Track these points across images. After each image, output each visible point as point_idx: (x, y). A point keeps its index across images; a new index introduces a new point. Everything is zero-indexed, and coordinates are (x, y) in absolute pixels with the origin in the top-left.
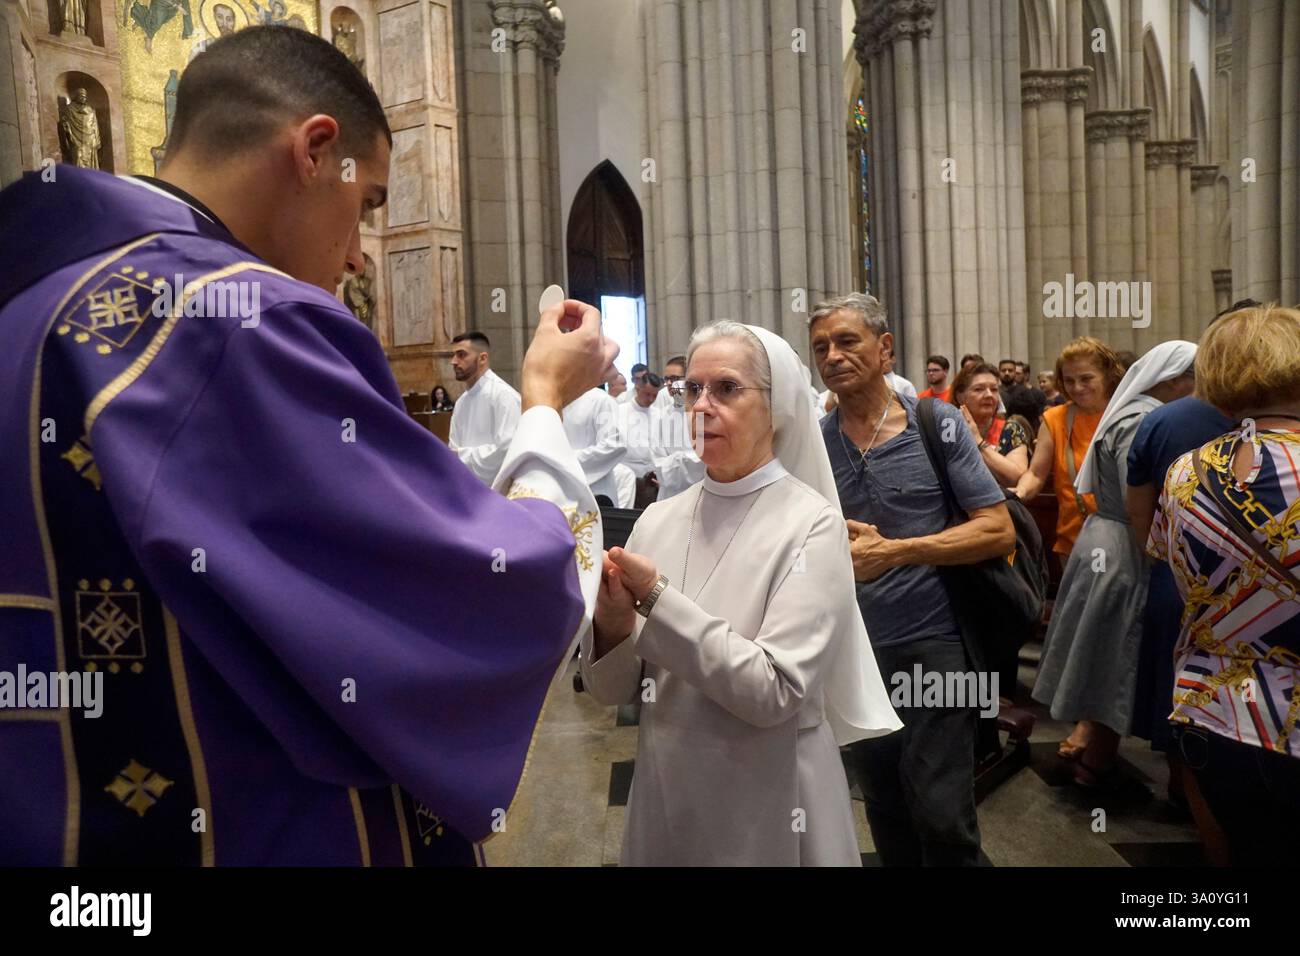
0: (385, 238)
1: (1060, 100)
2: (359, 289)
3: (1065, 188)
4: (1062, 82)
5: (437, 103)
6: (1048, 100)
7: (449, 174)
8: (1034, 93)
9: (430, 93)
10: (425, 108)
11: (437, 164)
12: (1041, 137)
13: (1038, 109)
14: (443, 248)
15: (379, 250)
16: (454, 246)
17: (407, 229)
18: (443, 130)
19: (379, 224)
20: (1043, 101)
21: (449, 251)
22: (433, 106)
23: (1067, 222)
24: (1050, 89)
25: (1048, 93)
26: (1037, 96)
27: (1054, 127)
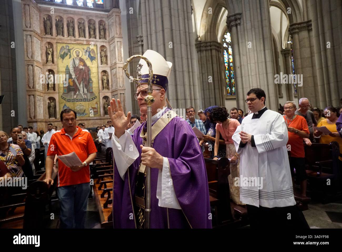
0: (112, 92)
1: (305, 30)
2: (106, 104)
3: (309, 56)
4: (305, 25)
5: (119, 62)
6: (301, 31)
7: (122, 77)
8: (296, 30)
9: (117, 61)
10: (116, 64)
11: (119, 76)
12: (300, 42)
13: (298, 34)
14: (121, 94)
15: (111, 95)
16: (123, 93)
17: (115, 90)
18: (121, 68)
19: (111, 90)
20: (299, 31)
21: (122, 94)
22: (118, 63)
23: (311, 66)
24: (301, 28)
25: (301, 29)
26: (297, 30)
27: (304, 38)
